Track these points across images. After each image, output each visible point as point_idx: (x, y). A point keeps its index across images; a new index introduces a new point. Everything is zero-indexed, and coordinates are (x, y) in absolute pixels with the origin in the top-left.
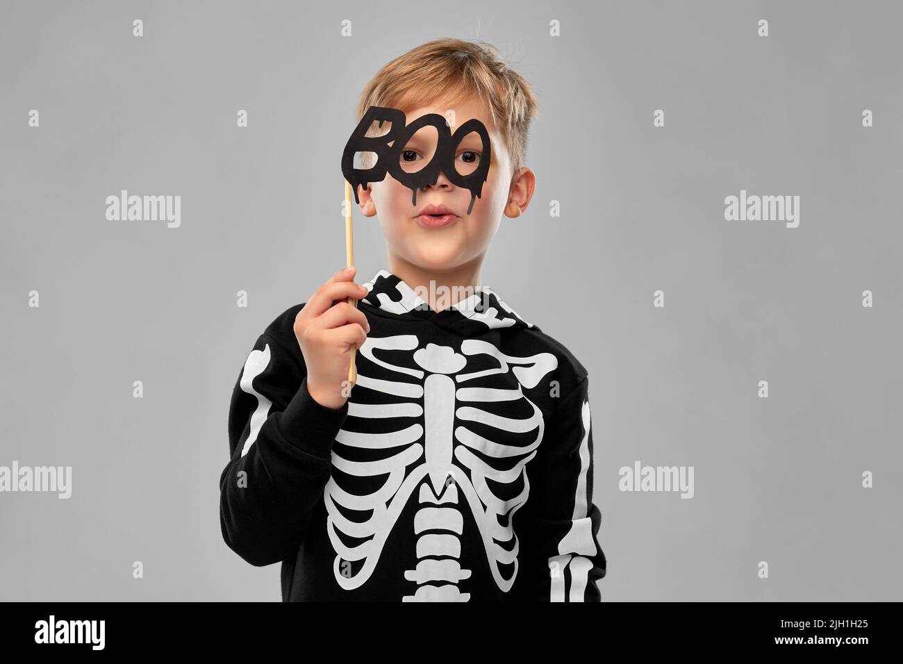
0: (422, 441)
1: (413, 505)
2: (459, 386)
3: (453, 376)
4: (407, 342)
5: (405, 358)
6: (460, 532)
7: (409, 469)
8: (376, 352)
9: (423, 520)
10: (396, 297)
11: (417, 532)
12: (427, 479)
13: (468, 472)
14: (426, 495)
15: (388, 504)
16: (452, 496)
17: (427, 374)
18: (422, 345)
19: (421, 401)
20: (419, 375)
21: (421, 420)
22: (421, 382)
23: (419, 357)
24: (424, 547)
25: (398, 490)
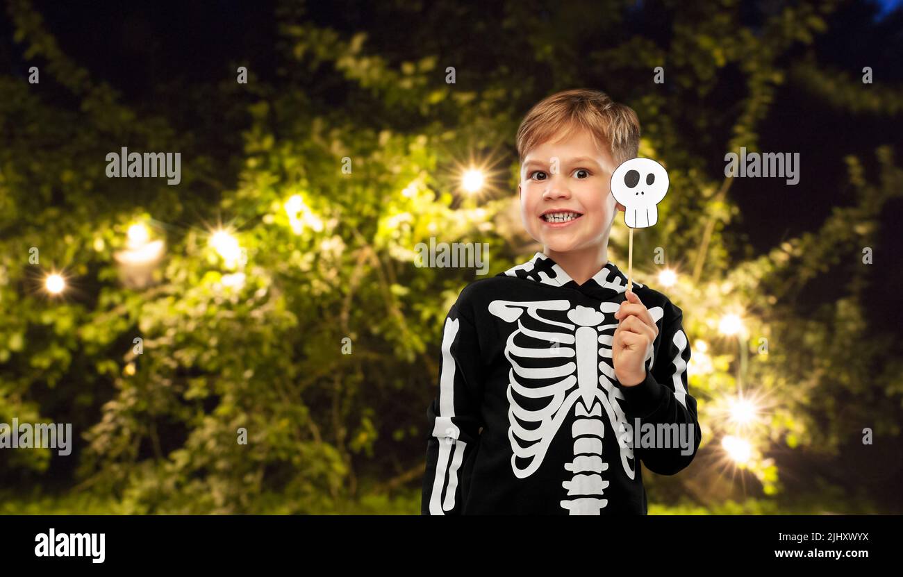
0: (575, 374)
1: (571, 417)
2: (599, 333)
3: (595, 327)
4: (562, 305)
5: (562, 316)
6: (603, 437)
7: (568, 393)
8: (540, 312)
9: (578, 428)
10: (552, 275)
11: (574, 437)
12: (580, 399)
13: (606, 393)
14: (580, 410)
15: (553, 417)
16: (597, 411)
17: (577, 327)
18: (573, 307)
19: (573, 346)
20: (572, 328)
21: (574, 359)
22: (573, 333)
23: (570, 315)
24: (579, 447)
25: (560, 407)
